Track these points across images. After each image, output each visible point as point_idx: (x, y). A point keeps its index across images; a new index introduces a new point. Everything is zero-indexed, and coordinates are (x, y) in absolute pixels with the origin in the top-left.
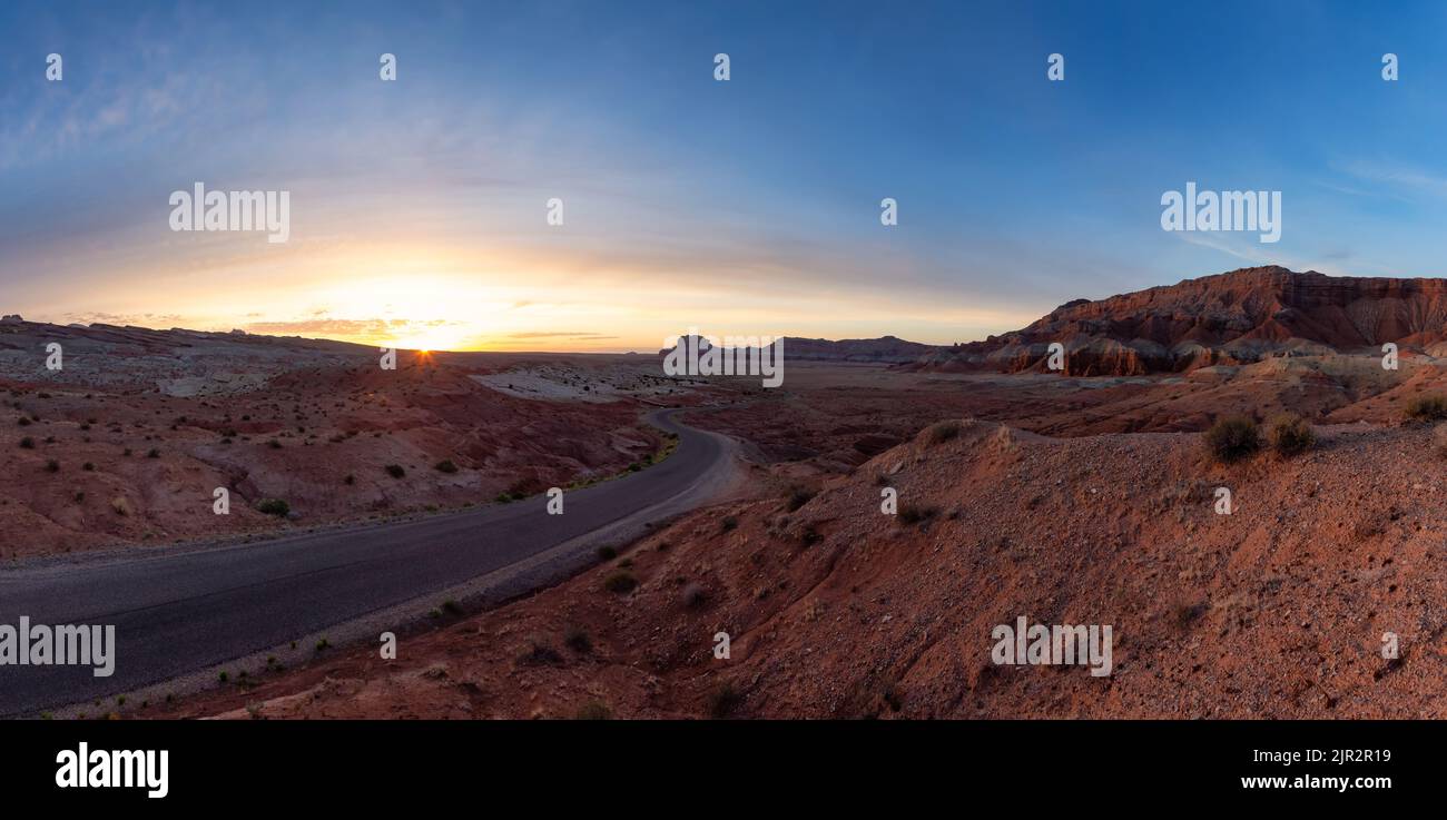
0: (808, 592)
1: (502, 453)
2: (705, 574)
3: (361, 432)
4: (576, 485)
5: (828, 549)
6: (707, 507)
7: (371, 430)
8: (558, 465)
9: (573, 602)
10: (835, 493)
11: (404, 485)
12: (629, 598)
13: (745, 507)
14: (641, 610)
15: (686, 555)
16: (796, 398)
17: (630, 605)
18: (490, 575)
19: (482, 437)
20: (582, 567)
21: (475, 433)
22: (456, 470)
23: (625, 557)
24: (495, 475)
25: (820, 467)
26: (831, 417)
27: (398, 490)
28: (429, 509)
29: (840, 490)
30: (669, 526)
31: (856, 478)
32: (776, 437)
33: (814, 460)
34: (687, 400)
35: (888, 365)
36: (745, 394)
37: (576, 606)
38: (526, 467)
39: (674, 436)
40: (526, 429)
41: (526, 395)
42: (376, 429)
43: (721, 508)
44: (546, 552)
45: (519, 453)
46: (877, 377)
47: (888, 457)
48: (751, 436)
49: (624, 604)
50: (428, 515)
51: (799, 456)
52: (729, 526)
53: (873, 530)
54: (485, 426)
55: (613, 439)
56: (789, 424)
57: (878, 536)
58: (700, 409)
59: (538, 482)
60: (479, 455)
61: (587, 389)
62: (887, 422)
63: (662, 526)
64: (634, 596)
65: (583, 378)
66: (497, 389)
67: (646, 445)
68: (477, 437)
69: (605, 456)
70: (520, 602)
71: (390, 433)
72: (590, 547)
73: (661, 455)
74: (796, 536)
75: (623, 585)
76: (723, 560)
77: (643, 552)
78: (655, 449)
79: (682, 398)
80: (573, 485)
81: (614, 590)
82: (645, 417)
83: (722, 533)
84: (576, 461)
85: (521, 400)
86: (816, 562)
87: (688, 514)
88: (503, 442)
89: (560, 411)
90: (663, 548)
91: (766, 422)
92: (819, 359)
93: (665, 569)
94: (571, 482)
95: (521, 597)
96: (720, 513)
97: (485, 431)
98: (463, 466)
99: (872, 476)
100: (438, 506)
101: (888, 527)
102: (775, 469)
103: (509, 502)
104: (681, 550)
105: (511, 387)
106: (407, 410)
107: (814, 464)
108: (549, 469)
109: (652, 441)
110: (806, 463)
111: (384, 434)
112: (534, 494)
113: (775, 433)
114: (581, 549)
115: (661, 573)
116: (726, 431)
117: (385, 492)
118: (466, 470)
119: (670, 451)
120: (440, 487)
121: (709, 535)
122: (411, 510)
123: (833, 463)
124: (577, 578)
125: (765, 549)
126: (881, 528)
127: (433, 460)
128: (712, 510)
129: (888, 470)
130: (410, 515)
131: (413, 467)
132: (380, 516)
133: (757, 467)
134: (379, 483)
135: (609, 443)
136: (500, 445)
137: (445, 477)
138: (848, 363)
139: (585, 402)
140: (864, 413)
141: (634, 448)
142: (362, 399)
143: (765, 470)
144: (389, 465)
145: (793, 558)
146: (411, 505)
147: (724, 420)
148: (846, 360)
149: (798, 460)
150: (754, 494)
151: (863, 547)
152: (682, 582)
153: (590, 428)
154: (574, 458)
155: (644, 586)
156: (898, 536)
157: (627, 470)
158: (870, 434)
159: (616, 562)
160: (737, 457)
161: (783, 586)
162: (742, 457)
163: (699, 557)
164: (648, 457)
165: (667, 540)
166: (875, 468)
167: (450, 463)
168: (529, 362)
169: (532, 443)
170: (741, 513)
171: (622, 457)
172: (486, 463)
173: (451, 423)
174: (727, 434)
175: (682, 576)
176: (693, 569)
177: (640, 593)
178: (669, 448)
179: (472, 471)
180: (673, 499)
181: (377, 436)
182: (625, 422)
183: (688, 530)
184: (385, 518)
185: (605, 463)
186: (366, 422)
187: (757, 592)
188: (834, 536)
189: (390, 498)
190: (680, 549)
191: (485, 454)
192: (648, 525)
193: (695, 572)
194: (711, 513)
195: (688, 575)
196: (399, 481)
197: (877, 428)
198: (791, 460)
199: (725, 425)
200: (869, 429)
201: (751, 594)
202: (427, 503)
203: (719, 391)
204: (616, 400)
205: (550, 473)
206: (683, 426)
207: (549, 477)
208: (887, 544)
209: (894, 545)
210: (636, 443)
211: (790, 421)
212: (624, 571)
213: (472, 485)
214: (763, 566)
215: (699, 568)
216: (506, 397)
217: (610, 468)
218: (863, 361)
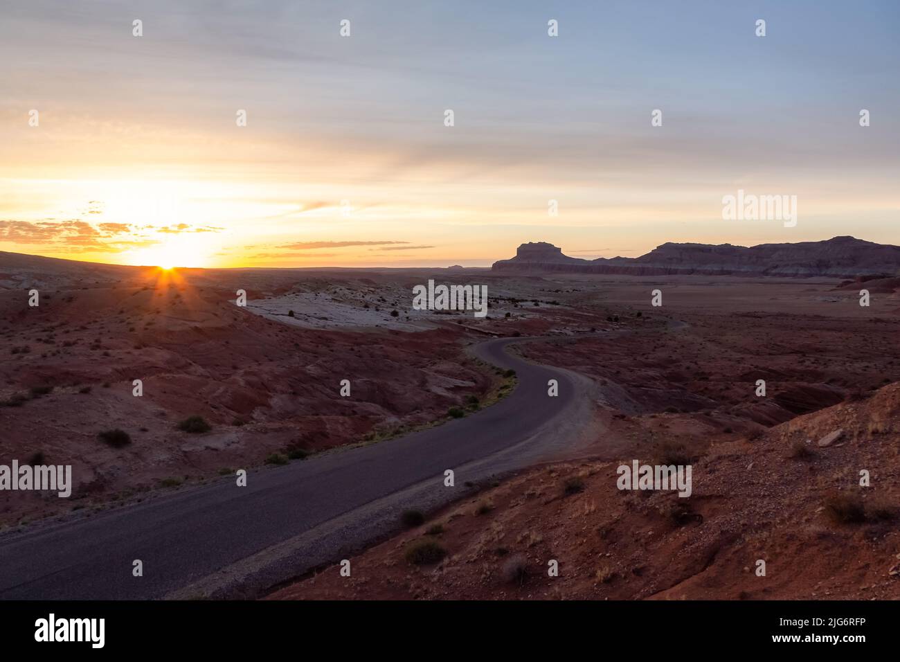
0: (673, 586)
1: (276, 401)
2: (533, 545)
3: (56, 389)
4: (377, 437)
5: (707, 536)
6: (549, 464)
7: (75, 384)
8: (355, 413)
9: (363, 579)
10: (726, 462)
11: (129, 456)
12: (435, 572)
13: (598, 466)
14: (448, 586)
15: (512, 521)
16: (686, 326)
17: (435, 579)
18: (253, 557)
19: (249, 383)
20: (378, 538)
21: (239, 379)
22: (210, 428)
23: (436, 522)
24: (265, 431)
25: (717, 424)
26: (740, 356)
27: (119, 464)
28: (169, 484)
29: (734, 458)
30: (496, 485)
31: (762, 445)
32: (654, 378)
33: (708, 414)
34: (529, 327)
35: (841, 281)
36: (609, 319)
37: (366, 583)
38: (310, 417)
39: (510, 374)
40: (311, 369)
41: (313, 324)
42: (84, 382)
43: (566, 465)
44: (333, 521)
45: (301, 400)
46: (819, 299)
47: (817, 419)
48: (616, 376)
49: (428, 579)
50: (165, 492)
51: (688, 406)
52: (573, 488)
53: (783, 521)
54: (255, 368)
55: (427, 377)
56: (673, 362)
57: (789, 531)
58: (547, 339)
59: (325, 435)
60: (242, 408)
61: (395, 314)
62: (835, 368)
63: (486, 486)
64: (441, 568)
65: (390, 300)
66: (270, 317)
67: (472, 384)
68: (242, 383)
69: (418, 399)
70: (294, 585)
71: (107, 386)
72: (389, 513)
73: (492, 397)
74: (662, 511)
75: (429, 556)
76: (560, 530)
77: (459, 516)
78: (484, 390)
79: (523, 324)
80: (372, 438)
81: (417, 562)
82: (472, 350)
83: (562, 498)
84: (379, 407)
85: (307, 331)
86: (688, 549)
87: (523, 472)
88: (279, 387)
89: (359, 344)
90: (484, 512)
91: (639, 358)
92: (722, 273)
93: (483, 537)
94: (371, 433)
95: (296, 579)
96: (563, 472)
97: (255, 374)
98: (221, 422)
99: (786, 445)
100: (182, 479)
101: (807, 521)
102: (647, 421)
103: (284, 463)
104: (506, 515)
105: (291, 314)
106: (136, 352)
107: (707, 418)
108: (341, 418)
109: (480, 379)
110: (694, 417)
111: (96, 388)
112: (318, 451)
113: (651, 373)
114: (378, 515)
115: (479, 542)
116: (583, 368)
117: (99, 470)
118: (225, 427)
119: (504, 392)
120: (185, 452)
121: (544, 499)
122: (141, 488)
123: (738, 420)
124: (371, 550)
125: (617, 522)
126: (794, 520)
127: (175, 418)
128: (553, 467)
129: (816, 439)
130: (139, 496)
131: (144, 430)
132: (90, 504)
133: (623, 417)
134: (89, 458)
135: (423, 383)
136: (275, 390)
137: (193, 438)
138: (767, 278)
139: (392, 332)
140: (796, 352)
141: (457, 389)
142: (61, 338)
143: (633, 422)
144: (104, 430)
145: (657, 537)
146: (140, 481)
147: (578, 354)
148: (765, 273)
149: (685, 411)
150: (614, 451)
151: (763, 542)
152: (503, 553)
153: (397, 365)
154: (374, 402)
155: (455, 557)
156: (822, 536)
157: (445, 416)
158: (805, 384)
159: (422, 530)
160: (594, 402)
161: (638, 572)
162: (601, 402)
163: (529, 524)
164: (475, 401)
165: (490, 503)
166: (793, 434)
167: (200, 420)
168: (316, 281)
169: (320, 387)
170: (592, 474)
171: (440, 401)
172: (255, 416)
173: (203, 366)
174: (582, 372)
175: (504, 546)
176: (519, 538)
177: (449, 565)
178: (502, 388)
179: (235, 428)
180: (504, 452)
181: (86, 391)
182: (444, 356)
183: (518, 492)
184: (99, 506)
185: (416, 408)
186: (67, 373)
187: (600, 574)
188: (719, 519)
189: (107, 477)
190: (506, 513)
191: (252, 404)
192: (469, 484)
193: (521, 542)
194: (551, 472)
195: (512, 546)
196: (119, 452)
197: (817, 376)
198: (672, 411)
199: (579, 360)
200: (802, 375)
201: (593, 575)
202: (164, 477)
203: (572, 315)
204: (435, 327)
205: (342, 424)
206: (523, 359)
207: (340, 428)
208: (804, 546)
209: (813, 550)
210: (459, 383)
211: (674, 357)
212: (431, 540)
213: (233, 446)
214: (612, 543)
215: (526, 538)
216: (284, 328)
217: (423, 415)
218: (795, 275)
